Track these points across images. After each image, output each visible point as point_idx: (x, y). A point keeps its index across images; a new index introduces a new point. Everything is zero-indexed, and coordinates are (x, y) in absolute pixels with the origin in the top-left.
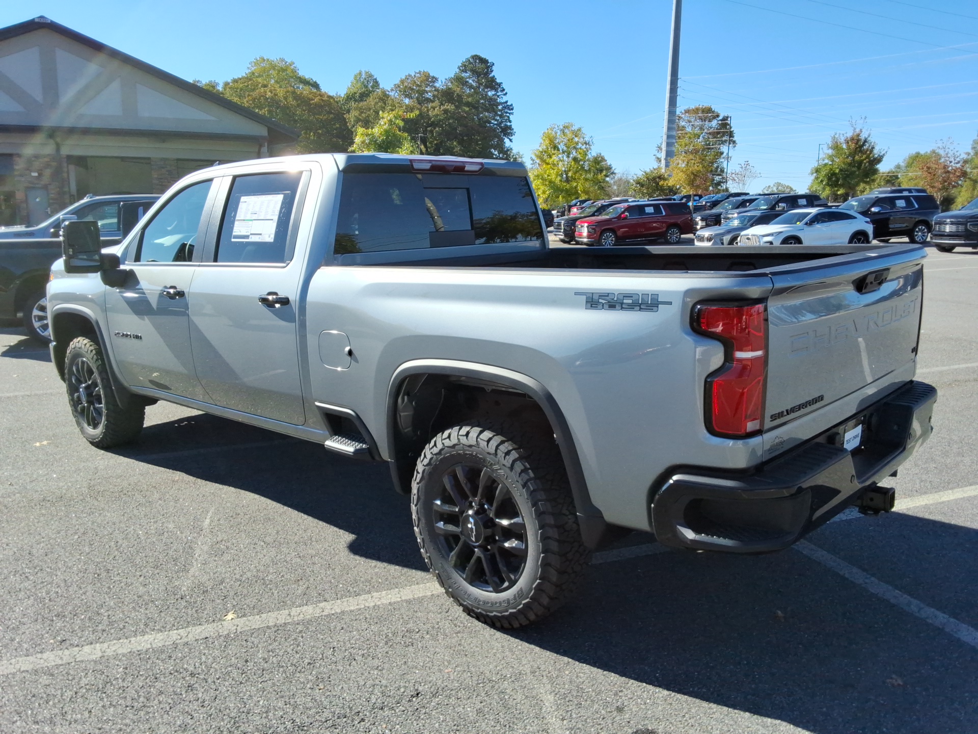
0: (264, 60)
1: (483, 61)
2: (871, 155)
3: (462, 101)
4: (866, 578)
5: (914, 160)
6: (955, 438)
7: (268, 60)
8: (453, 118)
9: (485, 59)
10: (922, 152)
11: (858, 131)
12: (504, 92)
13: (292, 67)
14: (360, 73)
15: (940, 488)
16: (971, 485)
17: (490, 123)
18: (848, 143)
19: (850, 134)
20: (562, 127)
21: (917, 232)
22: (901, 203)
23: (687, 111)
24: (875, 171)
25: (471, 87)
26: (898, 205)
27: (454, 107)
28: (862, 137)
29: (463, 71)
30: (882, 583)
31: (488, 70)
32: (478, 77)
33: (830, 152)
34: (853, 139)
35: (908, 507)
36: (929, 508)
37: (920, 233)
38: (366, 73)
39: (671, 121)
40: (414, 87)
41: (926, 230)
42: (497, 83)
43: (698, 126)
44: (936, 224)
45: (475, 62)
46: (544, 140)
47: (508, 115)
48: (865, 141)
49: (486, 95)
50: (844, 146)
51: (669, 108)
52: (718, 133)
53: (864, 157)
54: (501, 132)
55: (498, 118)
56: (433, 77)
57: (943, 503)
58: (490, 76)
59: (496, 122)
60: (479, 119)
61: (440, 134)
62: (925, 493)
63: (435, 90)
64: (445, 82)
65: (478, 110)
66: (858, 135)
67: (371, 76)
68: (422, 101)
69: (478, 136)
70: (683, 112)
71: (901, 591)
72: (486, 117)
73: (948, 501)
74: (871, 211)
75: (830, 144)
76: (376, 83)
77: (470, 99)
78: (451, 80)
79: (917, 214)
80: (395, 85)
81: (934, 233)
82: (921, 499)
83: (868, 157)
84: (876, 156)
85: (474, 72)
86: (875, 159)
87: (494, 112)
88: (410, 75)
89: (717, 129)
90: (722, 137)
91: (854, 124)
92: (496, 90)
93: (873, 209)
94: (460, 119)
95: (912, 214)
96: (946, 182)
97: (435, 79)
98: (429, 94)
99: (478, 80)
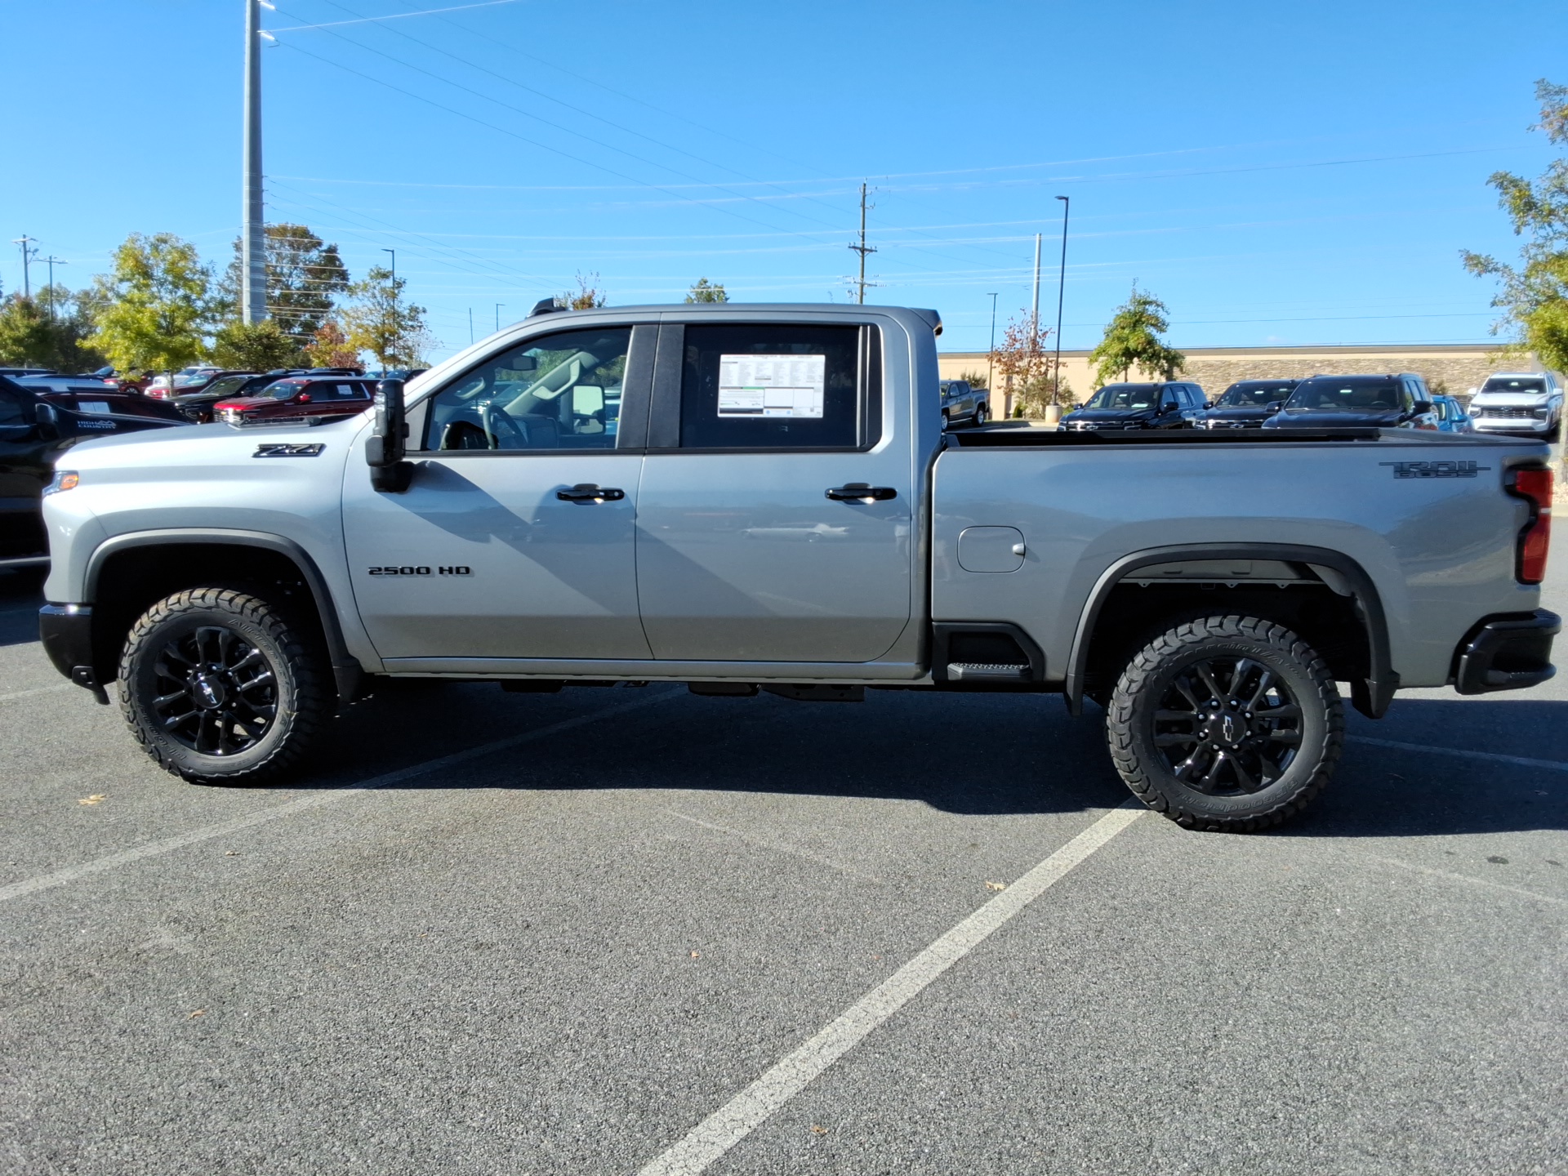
11: (589, 291)
20: (152, 240)
43: (287, 256)
46: (124, 259)
51: (250, 221)
52: (323, 271)
89: (320, 265)
90: (330, 277)
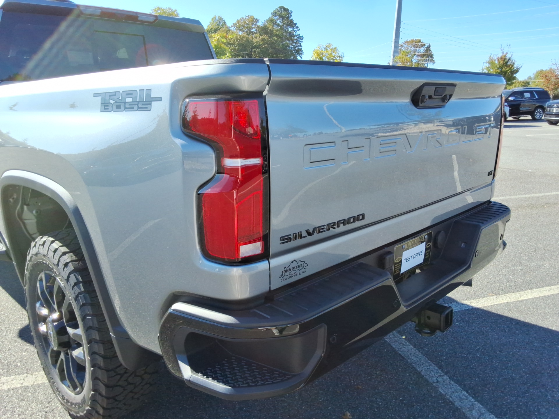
0: (159, 9)
1: (286, 10)
2: (512, 68)
3: (273, 34)
4: (440, 376)
5: (539, 74)
6: (540, 246)
7: (161, 8)
8: (267, 43)
9: (287, 9)
10: (544, 69)
11: (505, 53)
12: (298, 29)
13: (176, 13)
14: (215, 17)
15: (522, 288)
16: (547, 286)
17: (289, 47)
18: (499, 60)
19: (500, 55)
20: (325, 47)
21: (536, 113)
22: (527, 95)
23: (406, 42)
24: (514, 78)
25: (278, 25)
26: (525, 96)
27: (267, 37)
28: (508, 56)
29: (274, 16)
30: (452, 382)
31: (289, 15)
32: (283, 19)
33: (487, 65)
34: (502, 58)
35: (493, 304)
36: (510, 305)
37: (538, 114)
38: (219, 17)
39: (396, 47)
40: (245, 25)
41: (542, 112)
42: (294, 23)
43: (412, 51)
44: (548, 107)
45: (281, 10)
46: (314, 54)
47: (300, 42)
48: (509, 60)
49: (288, 30)
50: (496, 62)
51: (395, 39)
52: (425, 55)
53: (508, 69)
54: (295, 52)
55: (294, 44)
56: (256, 19)
57: (522, 301)
58: (290, 19)
59: (293, 47)
60: (283, 45)
61: (259, 53)
62: (509, 292)
63: (257, 27)
64: (264, 23)
65: (282, 39)
66: (505, 56)
67: (221, 19)
68: (249, 33)
69: (282, 54)
70: (404, 42)
71: (467, 392)
72: (287, 43)
73: (527, 300)
74: (509, 100)
75: (488, 60)
76: (224, 23)
77: (278, 33)
78: (267, 21)
79: (537, 102)
80: (234, 23)
81: (546, 113)
82: (505, 297)
83: (510, 69)
84: (515, 68)
85: (281, 17)
86: (514, 70)
87: (292, 40)
88: (243, 18)
89: (424, 53)
90: (427, 57)
91: (503, 49)
92: (293, 27)
93: (510, 98)
94: (271, 44)
95: (534, 102)
96: (556, 85)
97: (257, 21)
98: (254, 29)
99: (283, 21)
